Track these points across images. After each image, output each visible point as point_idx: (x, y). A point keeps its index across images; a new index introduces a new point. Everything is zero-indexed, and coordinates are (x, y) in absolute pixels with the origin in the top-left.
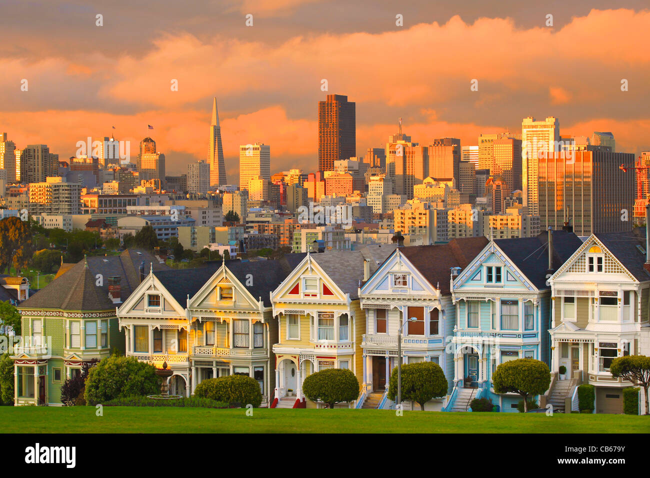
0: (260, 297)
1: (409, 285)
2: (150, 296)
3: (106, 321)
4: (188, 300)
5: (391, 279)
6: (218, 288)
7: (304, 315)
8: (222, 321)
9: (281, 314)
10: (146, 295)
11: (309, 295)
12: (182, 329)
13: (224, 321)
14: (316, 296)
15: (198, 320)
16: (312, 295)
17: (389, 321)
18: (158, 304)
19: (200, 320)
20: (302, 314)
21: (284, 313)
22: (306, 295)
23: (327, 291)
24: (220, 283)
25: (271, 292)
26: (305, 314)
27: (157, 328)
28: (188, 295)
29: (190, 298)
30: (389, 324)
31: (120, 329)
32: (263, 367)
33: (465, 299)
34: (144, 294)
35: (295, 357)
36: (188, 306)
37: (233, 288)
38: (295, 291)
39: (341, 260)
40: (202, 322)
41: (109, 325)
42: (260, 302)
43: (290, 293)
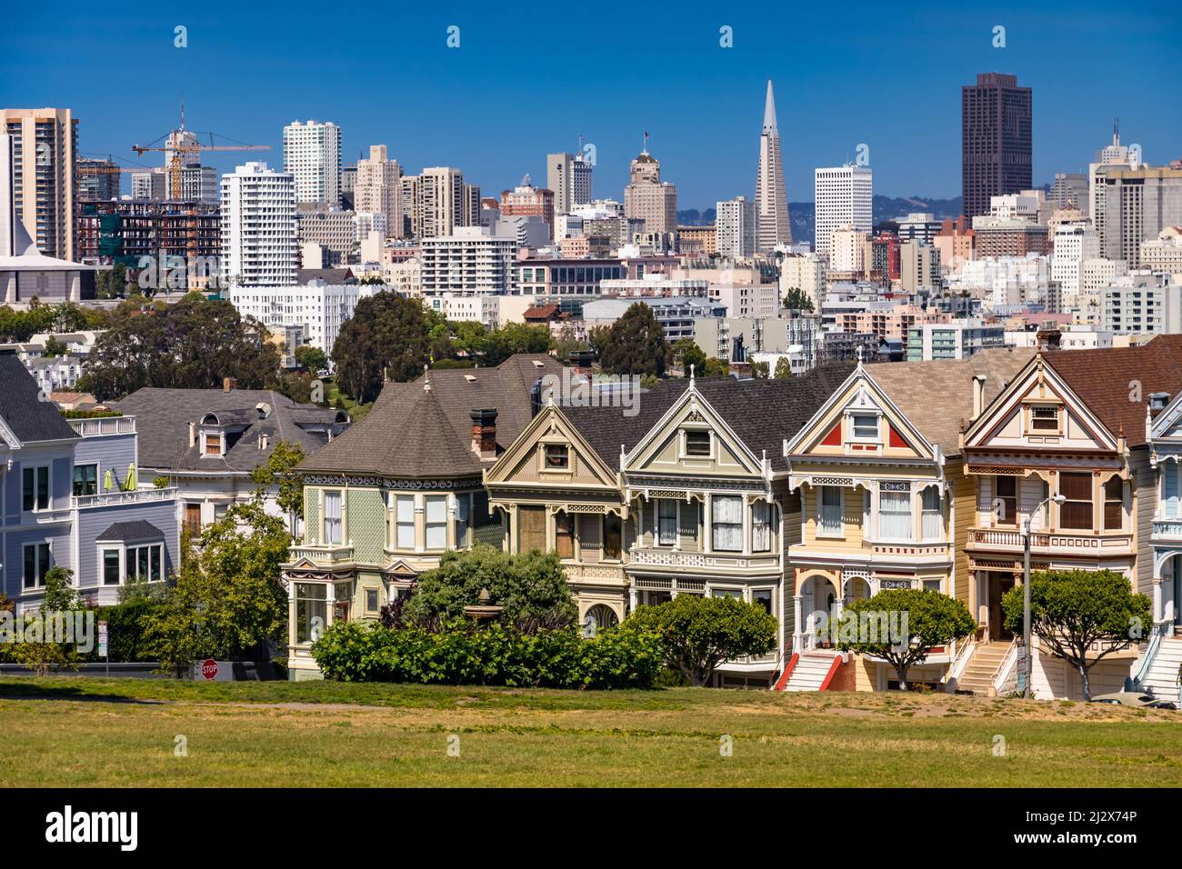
0: (764, 451)
1: (1062, 427)
2: (550, 448)
3: (468, 495)
4: (622, 456)
5: (1025, 415)
6: (682, 432)
7: (852, 488)
8: (688, 499)
9: (805, 484)
10: (542, 445)
11: (861, 448)
12: (611, 513)
14: (875, 448)
15: (642, 496)
16: (868, 448)
17: (1023, 502)
18: (563, 463)
19: (647, 496)
20: (848, 485)
21: (811, 483)
22: (854, 448)
23: (897, 440)
24: (686, 423)
25: (785, 441)
26: (854, 485)
27: (562, 511)
28: (623, 446)
29: (627, 452)
30: (1023, 508)
31: (491, 512)
32: (770, 591)
33: (1175, 458)
34: (537, 443)
35: (833, 573)
36: (623, 468)
37: (711, 434)
38: (833, 436)
39: (929, 378)
40: (650, 499)
41: (472, 506)
42: (764, 460)
43: (822, 444)
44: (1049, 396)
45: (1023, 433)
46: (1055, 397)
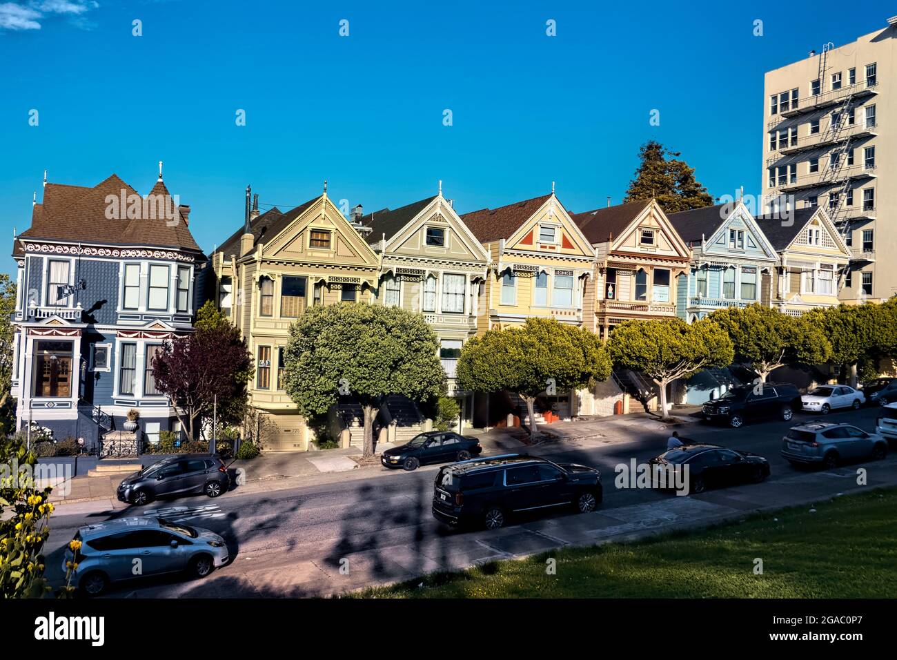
1: (657, 242)
4: (383, 241)
5: (639, 235)
6: (425, 229)
7: (538, 273)
8: (426, 275)
9: (509, 269)
10: (309, 229)
11: (545, 247)
12: (366, 283)
13: (430, 276)
14: (554, 248)
15: (391, 272)
16: (550, 248)
17: (620, 286)
18: (326, 244)
20: (536, 270)
21: (512, 268)
22: (542, 247)
23: (566, 244)
24: (430, 221)
25: (504, 240)
26: (540, 271)
27: (323, 280)
30: (620, 290)
31: (256, 280)
33: (710, 264)
34: (307, 227)
36: (383, 250)
37: (447, 229)
38: (528, 239)
40: (397, 274)
42: (489, 250)
43: (520, 243)
44: (654, 224)
45: (637, 244)
46: (657, 225)
